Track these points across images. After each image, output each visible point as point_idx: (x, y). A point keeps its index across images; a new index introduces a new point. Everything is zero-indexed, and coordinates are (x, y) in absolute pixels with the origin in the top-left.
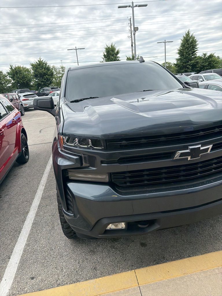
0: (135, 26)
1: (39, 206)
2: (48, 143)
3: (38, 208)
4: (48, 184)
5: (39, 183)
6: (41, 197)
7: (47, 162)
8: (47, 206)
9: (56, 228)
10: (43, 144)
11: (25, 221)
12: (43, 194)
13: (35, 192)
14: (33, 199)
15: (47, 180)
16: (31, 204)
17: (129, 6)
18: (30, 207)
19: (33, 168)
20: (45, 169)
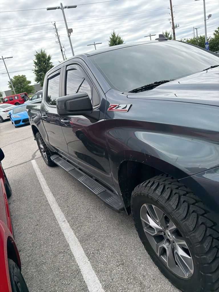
0: (69, 28)
1: (88, 255)
2: (20, 164)
3: (90, 259)
4: (70, 218)
5: (54, 219)
6: (77, 239)
7: (41, 187)
8: (98, 250)
9: (146, 283)
10: (14, 167)
11: (86, 287)
12: (75, 234)
13: (60, 234)
14: (68, 246)
15: (63, 211)
16: (71, 256)
17: (59, 8)
18: (74, 261)
19: (27, 199)
20: (46, 197)
